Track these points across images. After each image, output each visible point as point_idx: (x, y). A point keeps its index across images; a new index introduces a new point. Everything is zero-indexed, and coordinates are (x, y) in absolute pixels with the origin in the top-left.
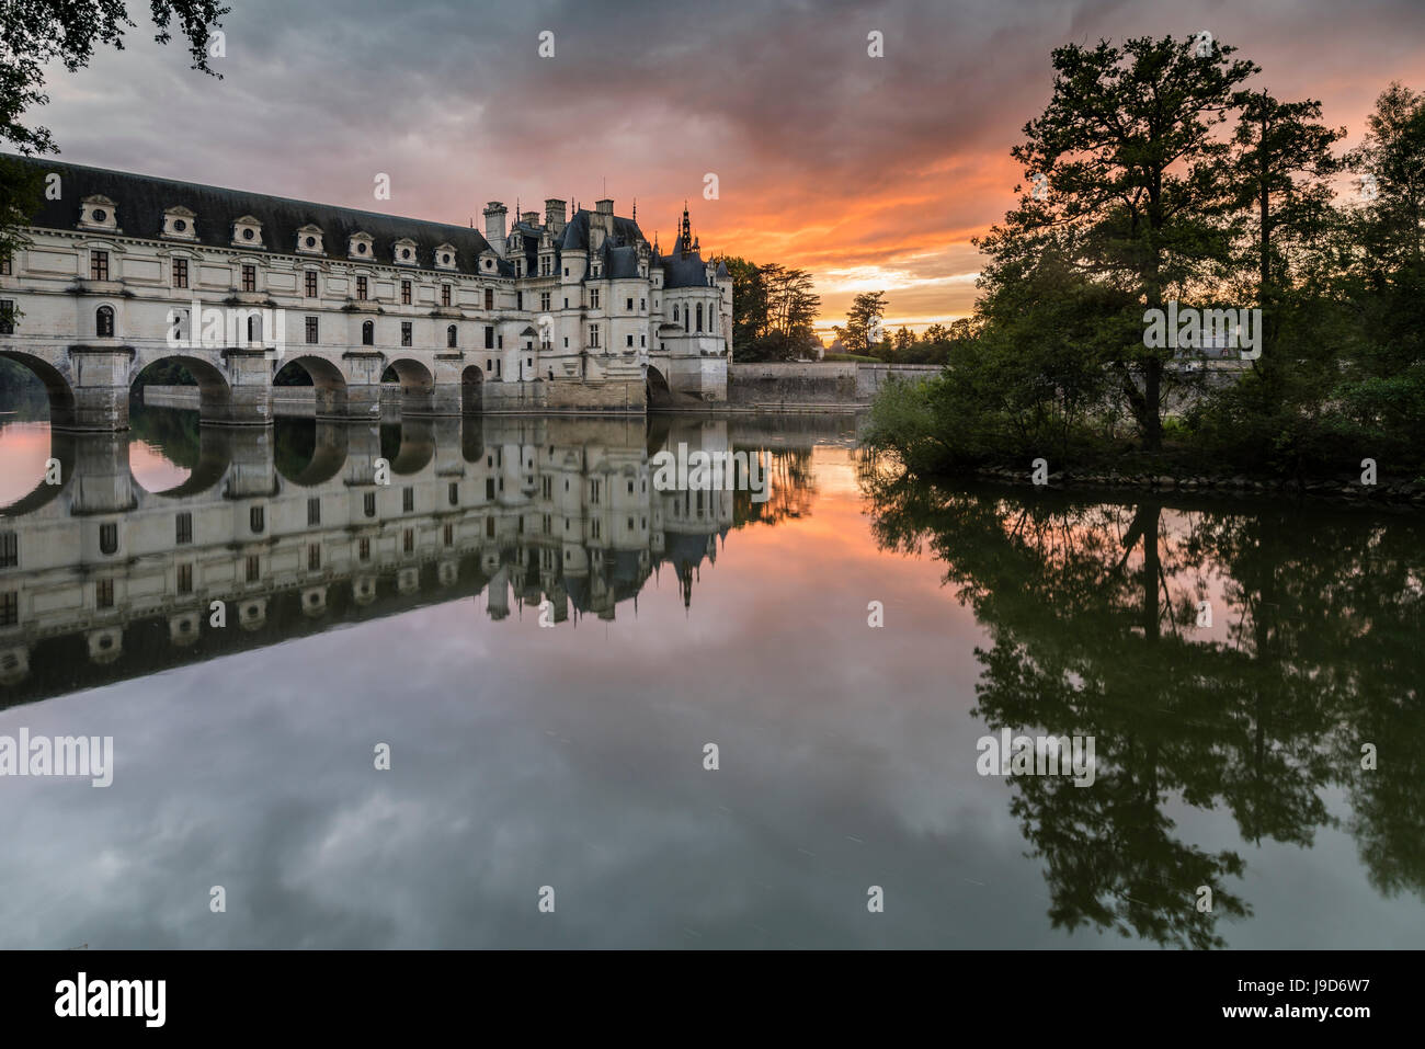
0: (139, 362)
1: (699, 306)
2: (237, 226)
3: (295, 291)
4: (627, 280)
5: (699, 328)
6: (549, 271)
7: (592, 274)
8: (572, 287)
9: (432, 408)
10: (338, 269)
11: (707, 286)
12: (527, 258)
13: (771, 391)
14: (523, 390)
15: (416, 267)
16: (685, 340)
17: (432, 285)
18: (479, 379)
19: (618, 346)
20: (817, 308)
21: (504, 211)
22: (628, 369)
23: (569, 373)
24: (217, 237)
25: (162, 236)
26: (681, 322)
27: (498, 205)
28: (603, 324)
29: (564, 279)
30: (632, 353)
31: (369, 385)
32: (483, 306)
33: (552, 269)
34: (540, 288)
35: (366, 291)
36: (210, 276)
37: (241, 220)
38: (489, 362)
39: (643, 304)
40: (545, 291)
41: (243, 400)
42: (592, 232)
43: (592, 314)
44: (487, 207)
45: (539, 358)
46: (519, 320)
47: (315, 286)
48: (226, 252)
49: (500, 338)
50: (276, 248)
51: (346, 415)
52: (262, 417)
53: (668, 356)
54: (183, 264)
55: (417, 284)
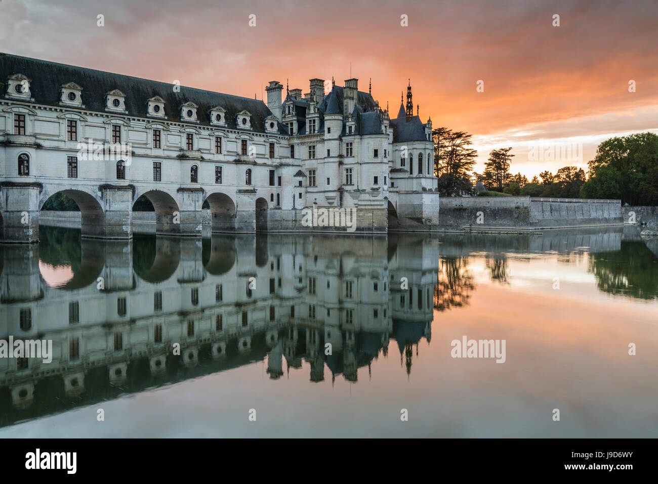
0: (45, 194)
1: (421, 155)
2: (109, 97)
3: (147, 144)
4: (374, 136)
5: (420, 171)
6: (314, 130)
7: (347, 131)
8: (333, 141)
9: (234, 228)
10: (174, 128)
11: (426, 141)
12: (298, 121)
13: (462, 217)
14: (296, 216)
15: (224, 127)
16: (410, 180)
17: (235, 140)
18: (265, 208)
19: (366, 184)
20: (475, 159)
21: (281, 87)
22: (374, 201)
23: (329, 203)
24: (96, 104)
25: (61, 104)
26: (407, 167)
27: (277, 83)
28: (356, 168)
29: (327, 136)
30: (377, 189)
31: (195, 211)
32: (268, 156)
33: (317, 128)
34: (307, 143)
35: (192, 144)
36: (91, 132)
37: (112, 93)
38: (272, 195)
39: (385, 153)
40: (312, 144)
41: (112, 222)
42: (345, 102)
43: (347, 161)
44: (269, 85)
45: (307, 192)
46: (293, 165)
47: (159, 141)
48: (102, 116)
49: (280, 178)
50: (134, 113)
51: (180, 233)
52: (127, 234)
53: (397, 192)
54: (74, 124)
55: (226, 139)
